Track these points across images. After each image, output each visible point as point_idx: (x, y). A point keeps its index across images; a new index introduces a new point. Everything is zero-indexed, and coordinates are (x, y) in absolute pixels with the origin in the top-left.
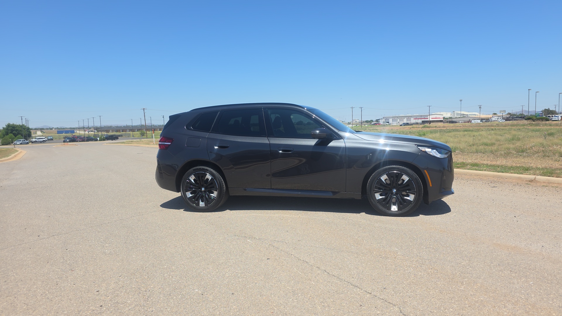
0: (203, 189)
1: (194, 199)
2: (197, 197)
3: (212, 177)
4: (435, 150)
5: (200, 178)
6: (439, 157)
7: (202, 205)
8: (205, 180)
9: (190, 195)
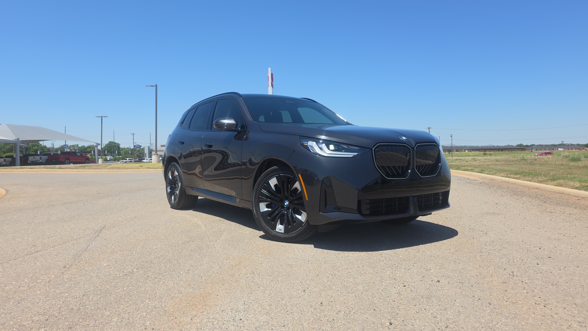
1: (170, 195)
2: (171, 193)
3: (177, 174)
4: (324, 144)
5: (173, 173)
6: (326, 156)
7: (173, 202)
8: (175, 176)
9: (169, 190)
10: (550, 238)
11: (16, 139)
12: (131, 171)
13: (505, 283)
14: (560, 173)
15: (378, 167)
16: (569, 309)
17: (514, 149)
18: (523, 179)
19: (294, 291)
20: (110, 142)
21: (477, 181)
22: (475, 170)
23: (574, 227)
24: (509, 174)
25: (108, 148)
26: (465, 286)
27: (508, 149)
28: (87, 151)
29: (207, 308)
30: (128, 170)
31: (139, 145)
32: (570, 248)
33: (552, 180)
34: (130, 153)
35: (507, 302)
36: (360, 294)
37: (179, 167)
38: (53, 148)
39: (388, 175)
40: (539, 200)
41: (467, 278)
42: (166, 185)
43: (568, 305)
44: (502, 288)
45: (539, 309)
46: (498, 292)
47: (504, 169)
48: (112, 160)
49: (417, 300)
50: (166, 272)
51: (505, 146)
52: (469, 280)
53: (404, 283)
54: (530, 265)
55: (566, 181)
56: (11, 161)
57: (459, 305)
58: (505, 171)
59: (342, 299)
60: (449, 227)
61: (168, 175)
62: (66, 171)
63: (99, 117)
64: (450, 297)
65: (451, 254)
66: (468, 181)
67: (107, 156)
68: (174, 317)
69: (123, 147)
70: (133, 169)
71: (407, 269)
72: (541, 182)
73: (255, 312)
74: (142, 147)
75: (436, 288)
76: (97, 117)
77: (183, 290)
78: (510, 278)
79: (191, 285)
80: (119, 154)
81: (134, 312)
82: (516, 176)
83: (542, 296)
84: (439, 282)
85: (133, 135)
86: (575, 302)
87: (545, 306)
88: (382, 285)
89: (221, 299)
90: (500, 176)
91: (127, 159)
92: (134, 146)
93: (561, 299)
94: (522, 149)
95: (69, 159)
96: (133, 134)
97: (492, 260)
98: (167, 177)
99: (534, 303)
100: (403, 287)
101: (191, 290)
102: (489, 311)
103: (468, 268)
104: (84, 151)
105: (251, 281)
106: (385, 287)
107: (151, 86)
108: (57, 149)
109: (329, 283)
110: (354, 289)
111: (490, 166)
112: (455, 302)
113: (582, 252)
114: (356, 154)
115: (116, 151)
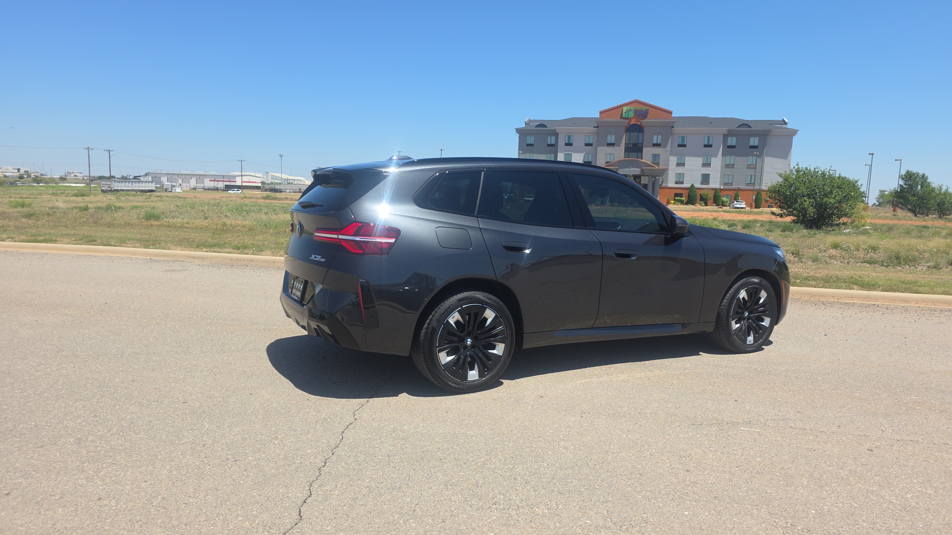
0: (469, 342)
3: (494, 314)
7: (472, 378)
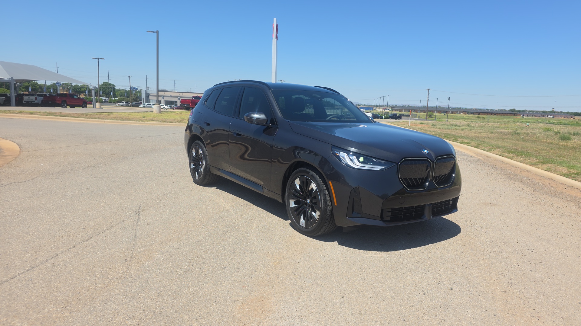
1: (194, 171)
2: (195, 169)
3: (202, 152)
4: (355, 156)
5: (197, 152)
6: (356, 167)
7: (197, 178)
8: (199, 154)
9: (193, 167)
10: (540, 239)
11: (10, 78)
12: (135, 123)
13: (506, 292)
14: (550, 154)
15: (401, 179)
16: (557, 323)
17: (507, 114)
18: (516, 159)
19: (334, 297)
20: (104, 83)
21: (473, 158)
22: (471, 144)
23: (561, 224)
24: (503, 152)
25: (102, 89)
26: (473, 295)
27: (501, 113)
28: (81, 91)
29: (267, 314)
30: (132, 122)
31: (135, 88)
32: (558, 251)
33: (542, 163)
34: (126, 95)
35: (508, 313)
36: (389, 302)
37: (204, 147)
38: (45, 85)
39: (409, 186)
40: (530, 186)
41: (474, 286)
42: (190, 161)
43: (556, 318)
44: (503, 298)
45: (534, 322)
46: (501, 303)
47: (498, 145)
48: (107, 102)
49: (437, 310)
50: (219, 271)
51: (498, 110)
52: (476, 288)
53: (424, 290)
54: (525, 272)
55: (556, 165)
56: (4, 99)
57: (471, 317)
58: (500, 147)
59: (376, 308)
60: (453, 222)
61: (191, 152)
62: (69, 119)
63: (95, 58)
64: (463, 307)
65: (458, 257)
66: (465, 158)
67: (102, 97)
68: (243, 323)
69: (118, 88)
70: (137, 120)
71: (424, 273)
72: (532, 165)
73: (308, 320)
74: (138, 90)
75: (450, 297)
76: (93, 58)
77: (240, 292)
78: (510, 286)
79: (245, 287)
80: (115, 96)
81: (208, 317)
82: (510, 155)
83: (536, 308)
84: (452, 289)
85: (130, 78)
86: (562, 315)
87: (538, 319)
88: (406, 292)
89: (275, 304)
90: (494, 154)
91: (123, 103)
92: (131, 88)
93: (551, 311)
94: (514, 114)
95: (66, 102)
96: (130, 76)
97: (494, 265)
98: (191, 154)
99: (530, 316)
100: (423, 295)
101: (247, 293)
102: (494, 323)
103: (474, 274)
104: (77, 90)
105: (295, 284)
106: (408, 294)
107: (152, 32)
108: (49, 86)
109: (362, 289)
110: (384, 296)
111: (486, 140)
112: (467, 313)
113: (567, 257)
114: (383, 167)
115: (112, 93)
